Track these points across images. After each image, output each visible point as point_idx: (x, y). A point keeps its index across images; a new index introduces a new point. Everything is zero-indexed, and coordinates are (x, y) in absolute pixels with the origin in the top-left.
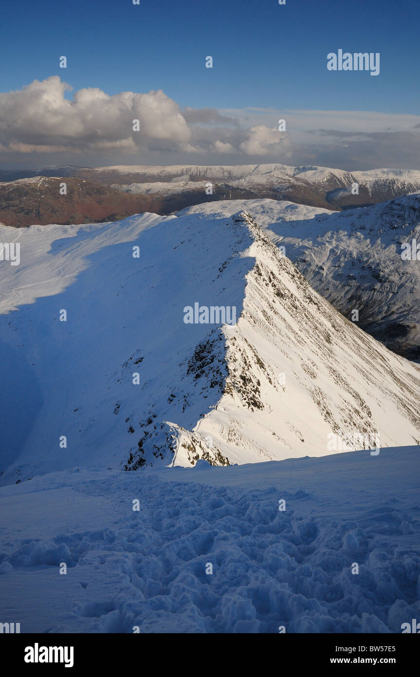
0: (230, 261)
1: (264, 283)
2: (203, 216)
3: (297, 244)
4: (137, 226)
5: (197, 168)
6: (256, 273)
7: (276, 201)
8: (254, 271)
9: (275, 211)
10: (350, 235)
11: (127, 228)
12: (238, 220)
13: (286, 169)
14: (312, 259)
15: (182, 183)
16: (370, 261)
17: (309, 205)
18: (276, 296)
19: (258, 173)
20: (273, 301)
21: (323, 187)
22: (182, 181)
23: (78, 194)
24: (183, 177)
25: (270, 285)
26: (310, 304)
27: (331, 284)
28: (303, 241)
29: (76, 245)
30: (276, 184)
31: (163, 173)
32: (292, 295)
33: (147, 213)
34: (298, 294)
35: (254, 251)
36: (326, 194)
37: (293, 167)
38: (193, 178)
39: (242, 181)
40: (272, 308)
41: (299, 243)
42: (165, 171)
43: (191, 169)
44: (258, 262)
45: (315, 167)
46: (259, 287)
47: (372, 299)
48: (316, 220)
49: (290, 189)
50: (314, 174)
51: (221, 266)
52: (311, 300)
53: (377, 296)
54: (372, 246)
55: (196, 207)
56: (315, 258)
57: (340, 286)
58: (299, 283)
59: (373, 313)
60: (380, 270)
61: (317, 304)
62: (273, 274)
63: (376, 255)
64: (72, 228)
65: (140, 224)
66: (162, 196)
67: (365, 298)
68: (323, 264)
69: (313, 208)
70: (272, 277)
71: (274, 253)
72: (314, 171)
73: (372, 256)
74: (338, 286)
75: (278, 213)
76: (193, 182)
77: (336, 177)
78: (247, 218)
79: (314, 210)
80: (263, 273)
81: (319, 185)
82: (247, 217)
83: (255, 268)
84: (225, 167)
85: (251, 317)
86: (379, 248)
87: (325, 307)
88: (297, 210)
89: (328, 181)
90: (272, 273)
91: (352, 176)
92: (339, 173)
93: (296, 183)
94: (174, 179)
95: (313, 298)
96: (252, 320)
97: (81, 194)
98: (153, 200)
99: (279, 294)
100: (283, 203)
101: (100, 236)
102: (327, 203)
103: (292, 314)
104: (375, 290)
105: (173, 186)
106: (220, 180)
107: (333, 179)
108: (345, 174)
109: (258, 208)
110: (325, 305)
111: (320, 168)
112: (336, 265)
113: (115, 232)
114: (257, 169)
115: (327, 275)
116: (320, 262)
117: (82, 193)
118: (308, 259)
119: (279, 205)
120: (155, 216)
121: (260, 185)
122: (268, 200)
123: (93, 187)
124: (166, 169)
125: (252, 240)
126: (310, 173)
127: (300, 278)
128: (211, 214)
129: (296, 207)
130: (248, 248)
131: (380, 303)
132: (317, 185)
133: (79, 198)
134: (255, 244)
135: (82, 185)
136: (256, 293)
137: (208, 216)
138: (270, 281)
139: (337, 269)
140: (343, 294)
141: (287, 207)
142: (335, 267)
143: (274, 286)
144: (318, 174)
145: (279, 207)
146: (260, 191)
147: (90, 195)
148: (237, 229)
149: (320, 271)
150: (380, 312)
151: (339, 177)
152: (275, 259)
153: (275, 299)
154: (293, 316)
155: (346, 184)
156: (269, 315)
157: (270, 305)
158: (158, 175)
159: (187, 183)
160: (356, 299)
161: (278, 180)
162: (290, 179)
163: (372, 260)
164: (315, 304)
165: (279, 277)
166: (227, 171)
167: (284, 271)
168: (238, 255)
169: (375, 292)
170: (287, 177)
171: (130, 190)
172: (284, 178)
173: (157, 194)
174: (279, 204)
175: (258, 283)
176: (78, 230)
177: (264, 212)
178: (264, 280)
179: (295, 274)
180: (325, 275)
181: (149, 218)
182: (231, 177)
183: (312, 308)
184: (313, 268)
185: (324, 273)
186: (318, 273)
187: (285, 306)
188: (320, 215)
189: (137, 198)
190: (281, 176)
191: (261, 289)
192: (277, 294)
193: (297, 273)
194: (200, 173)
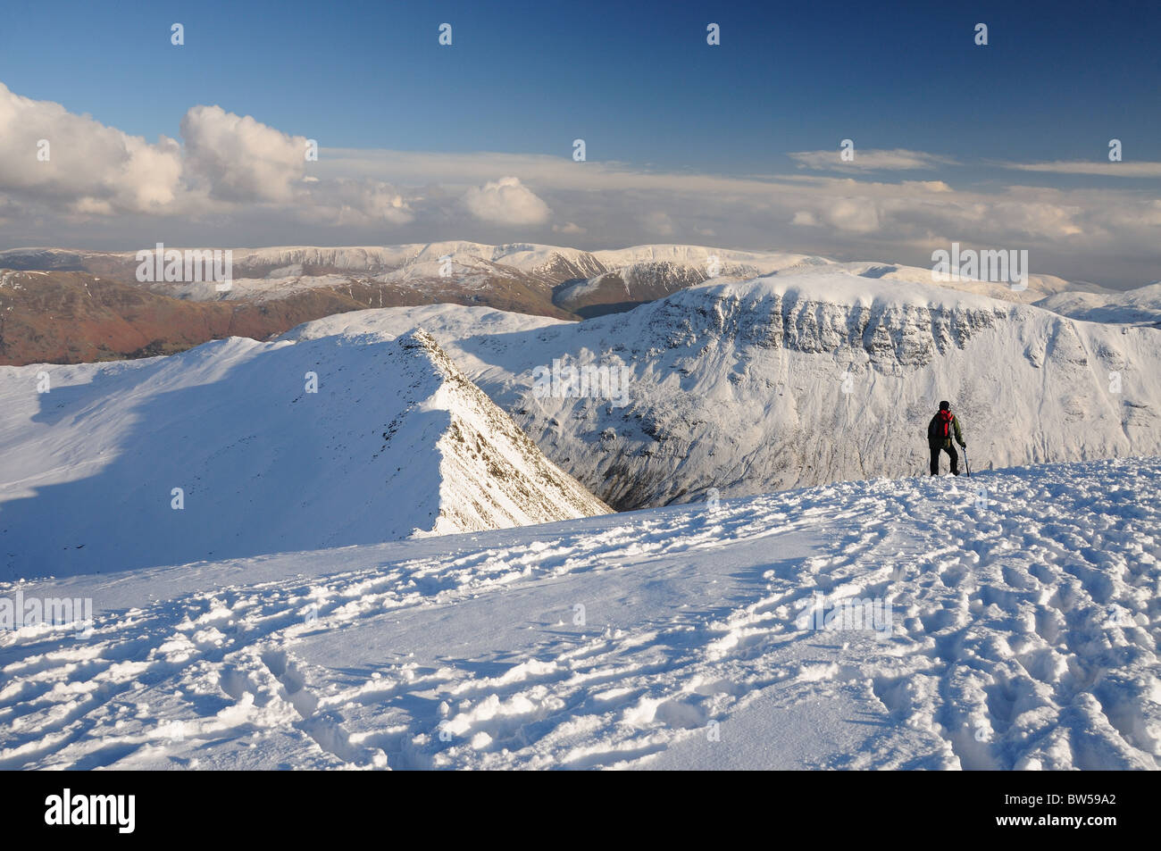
0: (402, 419)
1: (469, 454)
2: (344, 340)
3: (507, 383)
4: (217, 362)
5: (316, 250)
6: (453, 438)
7: (465, 308)
8: (449, 434)
9: (466, 326)
10: (600, 362)
11: (198, 367)
12: (408, 345)
13: (478, 250)
14: (536, 409)
15: (289, 280)
16: (637, 405)
17: (523, 312)
18: (492, 476)
19: (429, 258)
20: (488, 485)
21: (545, 280)
22: (288, 275)
23: (85, 302)
24: (290, 268)
25: (479, 456)
26: (548, 486)
27: (573, 450)
28: (518, 377)
29: (97, 403)
30: (462, 276)
31: (251, 262)
32: (517, 472)
33: (235, 339)
34: (527, 470)
35: (445, 398)
36: (551, 292)
37: (491, 247)
38: (310, 270)
39: (401, 273)
40: (488, 497)
41: (510, 381)
42: (255, 257)
43: (305, 251)
44: (454, 419)
45: (529, 245)
46: (462, 462)
47: (646, 470)
48: (539, 338)
49: (488, 285)
50: (529, 259)
51: (386, 429)
52: (550, 480)
53: (654, 465)
54: (638, 379)
55: (319, 323)
56: (541, 406)
57: (588, 452)
58: (525, 451)
59: (649, 496)
60: (655, 420)
61: (560, 485)
62: (482, 439)
63: (646, 394)
64: (83, 369)
65: (222, 358)
66: (252, 304)
67: (633, 470)
68: (556, 415)
69: (532, 317)
70: (480, 442)
71: (478, 400)
72: (529, 252)
73: (640, 396)
74: (585, 452)
75: (470, 329)
76: (310, 277)
77: (568, 262)
78: (426, 342)
79: (533, 321)
80: (465, 436)
81: (539, 276)
82: (425, 340)
83: (451, 429)
84: (366, 249)
85: (457, 514)
86: (651, 380)
87: (574, 490)
88: (503, 322)
89: (555, 268)
90: (479, 436)
91: (594, 259)
92: (572, 255)
93: (497, 274)
94: (273, 273)
95: (552, 475)
96: (460, 520)
97: (90, 303)
98: (234, 312)
99: (496, 472)
100: (478, 311)
101: (146, 383)
102: (554, 307)
103: (521, 504)
104: (649, 454)
105: (273, 285)
106: (360, 271)
107: (561, 264)
108: (581, 256)
109: (433, 321)
110: (573, 486)
111: (538, 247)
112: (580, 416)
113: (173, 375)
114: (425, 253)
115: (564, 434)
116: (550, 413)
117: (93, 302)
118: (528, 408)
119: (470, 315)
120: (251, 343)
121: (433, 279)
122: (450, 307)
123: (115, 291)
124: (257, 253)
125: (439, 380)
126: (522, 255)
127: (525, 442)
128: (357, 337)
129: (502, 317)
130: (433, 393)
131: (659, 477)
132: (536, 276)
133: (87, 311)
134: (444, 387)
135: (92, 287)
136: (459, 473)
137: (354, 339)
138: (479, 451)
139: (580, 422)
140: (595, 466)
141: (485, 318)
142: (577, 418)
143: (486, 458)
144: (535, 257)
145: (470, 318)
146: (435, 290)
147: (108, 304)
148: (410, 362)
149: (552, 428)
150: (662, 493)
151: (572, 262)
152: (481, 411)
153: (490, 481)
154: (524, 508)
155: (585, 273)
156: (484, 509)
157: (484, 493)
158: (242, 265)
159: (299, 280)
160: (618, 473)
161: (465, 270)
162: (487, 267)
163: (640, 402)
164: (557, 485)
165: (493, 442)
166: (372, 255)
167: (498, 432)
168: (415, 407)
169: (649, 458)
170: (481, 264)
171: (190, 294)
172: (476, 265)
173: (242, 300)
174: (470, 312)
175: (459, 455)
176: (95, 373)
177: (444, 327)
178: (468, 449)
179: (517, 435)
180: (560, 434)
181: (239, 347)
182: (379, 267)
183: (552, 493)
184: (539, 422)
185: (559, 430)
186: (548, 431)
187: (509, 492)
188: (546, 329)
189: (203, 309)
190: (470, 263)
191: (465, 465)
192: (492, 473)
193: (520, 433)
194: (322, 260)
